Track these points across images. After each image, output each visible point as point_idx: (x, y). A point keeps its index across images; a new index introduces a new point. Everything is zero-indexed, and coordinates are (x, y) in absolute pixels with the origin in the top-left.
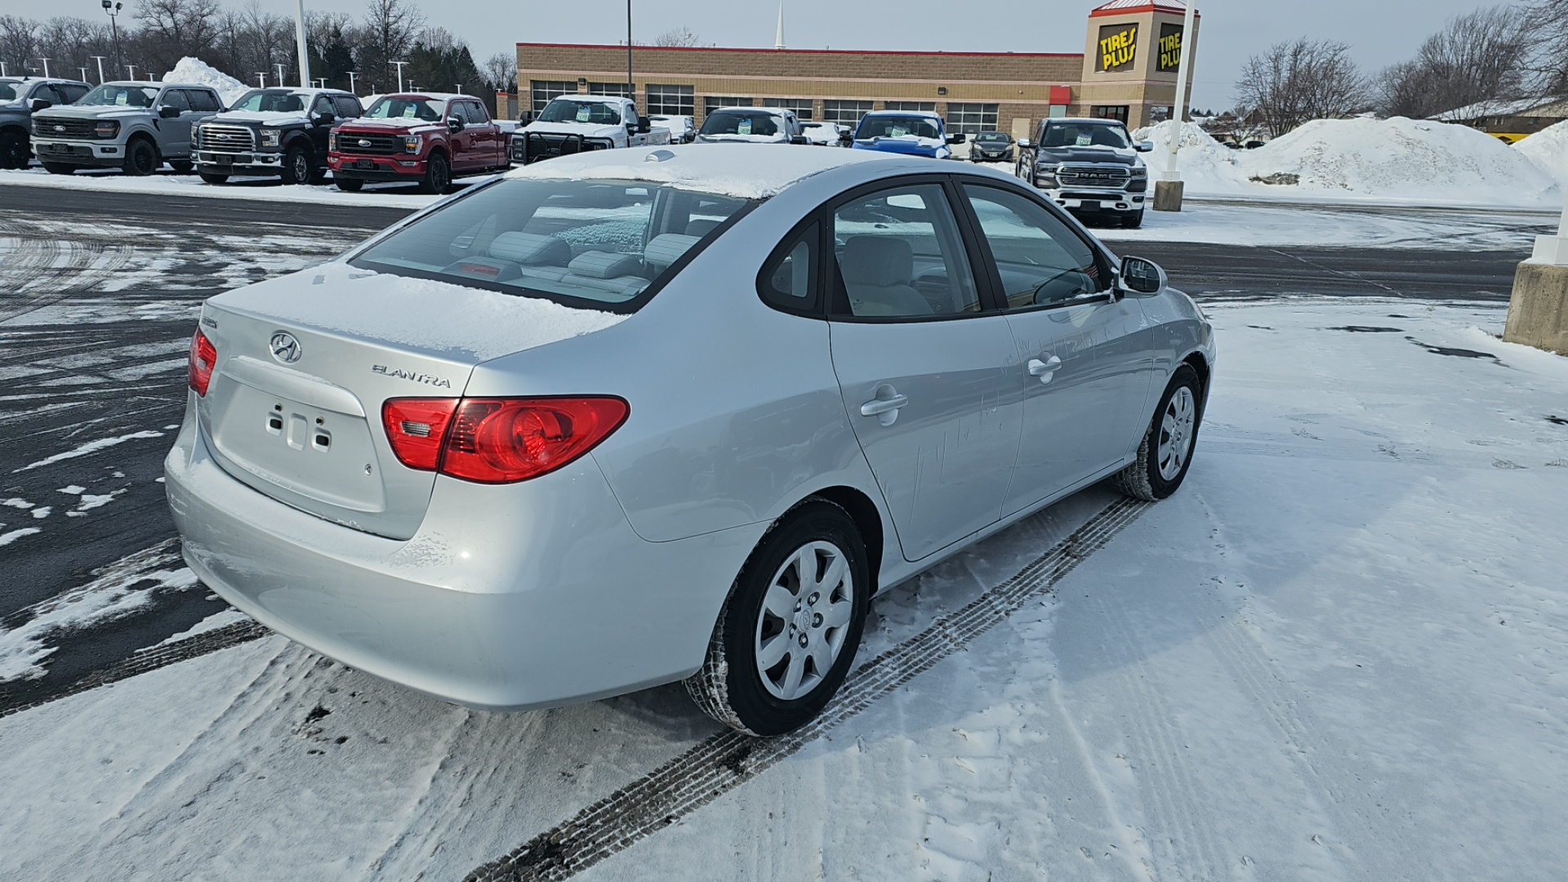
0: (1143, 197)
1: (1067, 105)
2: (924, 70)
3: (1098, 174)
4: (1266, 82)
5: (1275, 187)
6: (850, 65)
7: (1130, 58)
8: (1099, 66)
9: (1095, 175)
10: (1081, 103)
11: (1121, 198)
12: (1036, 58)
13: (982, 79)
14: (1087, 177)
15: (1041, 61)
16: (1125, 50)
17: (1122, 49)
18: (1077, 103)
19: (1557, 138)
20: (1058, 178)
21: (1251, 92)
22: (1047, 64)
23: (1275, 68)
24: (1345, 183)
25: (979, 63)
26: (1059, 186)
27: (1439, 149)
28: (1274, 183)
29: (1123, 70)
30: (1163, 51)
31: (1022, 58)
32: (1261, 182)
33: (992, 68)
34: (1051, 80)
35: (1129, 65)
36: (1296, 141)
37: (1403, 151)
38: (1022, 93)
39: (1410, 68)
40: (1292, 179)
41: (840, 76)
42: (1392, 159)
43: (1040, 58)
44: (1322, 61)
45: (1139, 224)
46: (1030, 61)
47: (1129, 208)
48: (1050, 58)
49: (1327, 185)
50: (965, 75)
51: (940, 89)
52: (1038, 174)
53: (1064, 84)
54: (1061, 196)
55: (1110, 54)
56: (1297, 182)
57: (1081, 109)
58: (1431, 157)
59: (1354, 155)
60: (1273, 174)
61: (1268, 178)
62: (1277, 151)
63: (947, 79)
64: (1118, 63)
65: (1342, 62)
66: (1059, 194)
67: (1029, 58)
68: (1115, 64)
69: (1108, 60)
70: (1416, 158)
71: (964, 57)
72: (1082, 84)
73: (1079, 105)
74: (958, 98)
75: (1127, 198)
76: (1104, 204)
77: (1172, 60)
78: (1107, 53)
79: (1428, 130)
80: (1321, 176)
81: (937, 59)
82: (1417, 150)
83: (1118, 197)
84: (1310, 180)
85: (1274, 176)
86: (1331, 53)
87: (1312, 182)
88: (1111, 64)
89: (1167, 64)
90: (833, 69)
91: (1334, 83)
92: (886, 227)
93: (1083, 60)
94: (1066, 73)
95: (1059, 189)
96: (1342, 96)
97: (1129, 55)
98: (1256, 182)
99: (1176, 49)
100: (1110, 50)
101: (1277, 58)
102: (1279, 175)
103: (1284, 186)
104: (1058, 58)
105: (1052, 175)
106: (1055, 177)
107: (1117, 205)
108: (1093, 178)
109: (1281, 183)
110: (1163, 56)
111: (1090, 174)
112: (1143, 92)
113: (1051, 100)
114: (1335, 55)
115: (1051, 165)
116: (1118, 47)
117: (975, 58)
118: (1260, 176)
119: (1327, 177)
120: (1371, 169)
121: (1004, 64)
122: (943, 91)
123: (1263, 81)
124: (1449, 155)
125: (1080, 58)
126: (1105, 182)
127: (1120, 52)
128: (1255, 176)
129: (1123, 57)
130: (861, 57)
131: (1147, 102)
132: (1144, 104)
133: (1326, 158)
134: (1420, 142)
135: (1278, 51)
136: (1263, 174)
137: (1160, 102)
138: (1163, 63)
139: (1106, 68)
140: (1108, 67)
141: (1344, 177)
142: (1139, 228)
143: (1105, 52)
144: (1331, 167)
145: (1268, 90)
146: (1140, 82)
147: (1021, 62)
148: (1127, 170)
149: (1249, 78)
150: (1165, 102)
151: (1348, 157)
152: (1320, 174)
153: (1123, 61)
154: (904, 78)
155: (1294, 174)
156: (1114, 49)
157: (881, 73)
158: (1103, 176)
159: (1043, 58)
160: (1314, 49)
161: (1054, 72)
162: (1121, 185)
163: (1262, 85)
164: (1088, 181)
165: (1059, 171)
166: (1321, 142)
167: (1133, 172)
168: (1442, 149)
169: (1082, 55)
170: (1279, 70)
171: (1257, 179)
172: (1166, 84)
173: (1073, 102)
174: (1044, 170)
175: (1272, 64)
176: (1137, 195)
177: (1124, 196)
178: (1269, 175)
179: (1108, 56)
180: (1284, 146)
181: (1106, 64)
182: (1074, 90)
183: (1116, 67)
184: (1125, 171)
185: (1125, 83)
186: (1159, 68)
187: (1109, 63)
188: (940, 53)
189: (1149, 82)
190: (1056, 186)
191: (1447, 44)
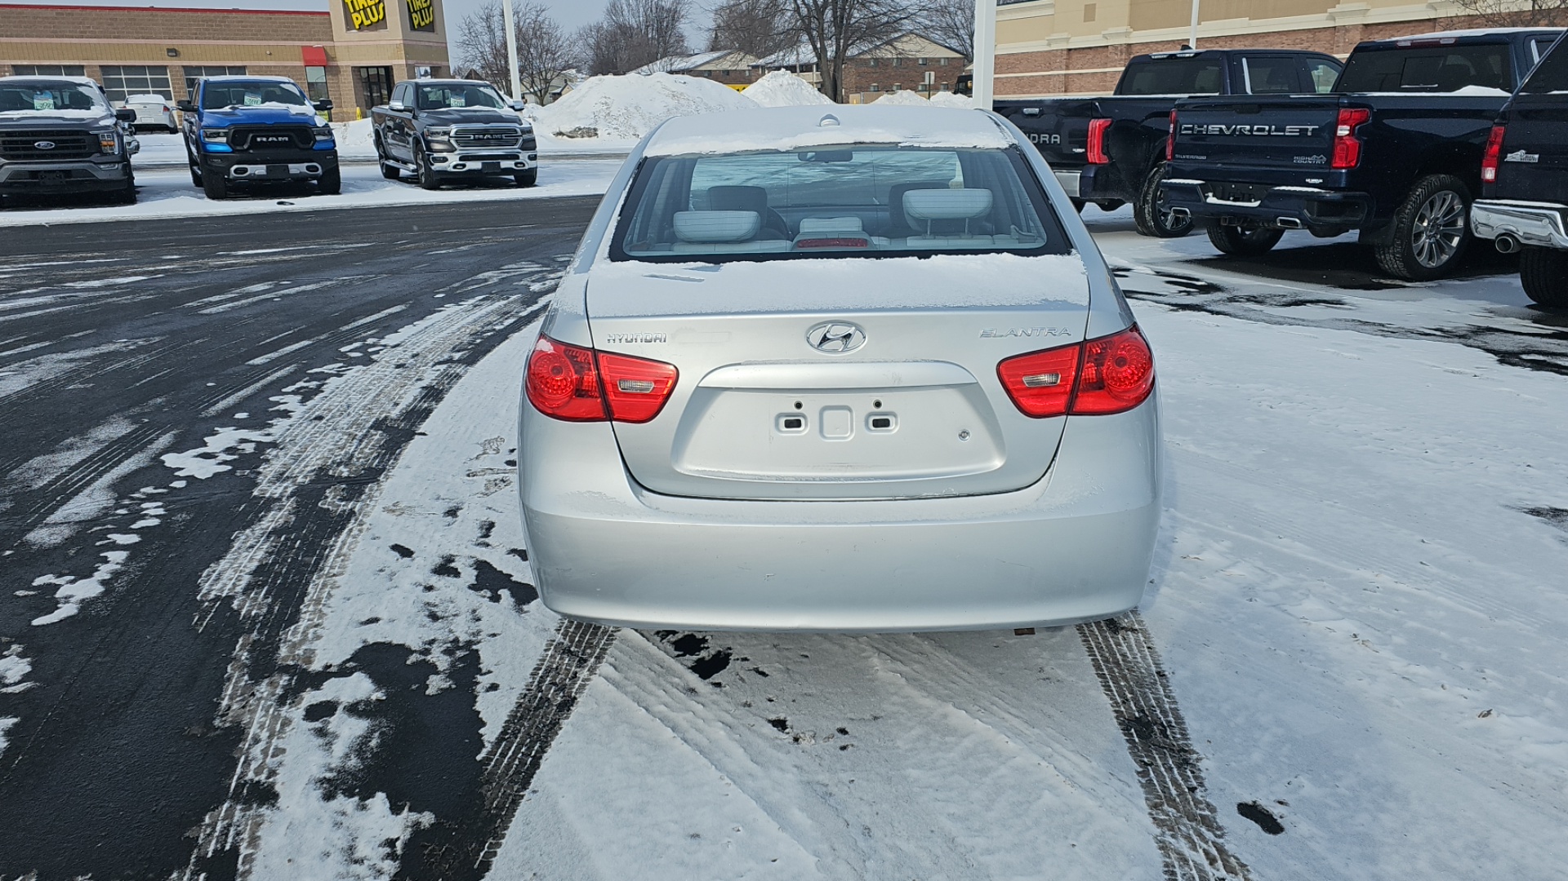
0: (536, 156)
1: (324, 66)
2: (143, 29)
3: (492, 135)
4: (483, 41)
5: (578, 140)
6: (39, 22)
7: (381, 17)
8: (349, 25)
9: (489, 136)
10: (339, 64)
11: (518, 158)
12: (277, 16)
13: (219, 39)
14: (482, 138)
15: (283, 19)
16: (374, 8)
17: (370, 7)
18: (334, 64)
19: (770, 86)
20: (453, 141)
21: (472, 51)
22: (291, 23)
23: (488, 27)
24: (637, 133)
25: (211, 20)
26: (456, 150)
27: (697, 99)
28: (577, 137)
29: (376, 30)
30: (412, 11)
31: (260, 15)
32: (565, 137)
33: (228, 26)
34: (300, 40)
35: (381, 24)
36: (583, 96)
37: (672, 103)
38: (270, 54)
39: (599, 29)
40: (592, 132)
41: (27, 36)
42: (665, 110)
43: (281, 16)
44: (528, 21)
45: (534, 181)
46: (271, 18)
47: (527, 167)
48: (293, 16)
49: (623, 136)
50: (196, 34)
51: (169, 50)
52: (430, 138)
53: (315, 44)
54: (461, 159)
55: (359, 11)
56: (596, 134)
57: (342, 70)
58: (694, 107)
59: (636, 108)
60: (574, 128)
61: (570, 132)
62: (570, 106)
63: (175, 38)
64: (369, 22)
65: (547, 22)
66: (458, 157)
67: (268, 15)
68: (367, 23)
69: (358, 19)
70: (683, 108)
71: (190, 14)
72: (336, 44)
73: (338, 66)
74: (193, 60)
75: (524, 156)
76: (505, 164)
77: (423, 20)
78: (355, 11)
79: (685, 83)
80: (615, 128)
81: (156, 15)
82: (682, 102)
83: (515, 157)
84: (607, 132)
85: (575, 130)
86: (534, 13)
87: (609, 134)
88: (362, 22)
89: (419, 24)
90: (14, 27)
91: (545, 42)
92: (292, 204)
93: (330, 19)
94: (314, 32)
95: (456, 152)
96: (554, 54)
97: (379, 14)
98: (560, 137)
99: (424, 9)
100: (358, 9)
101: (488, 18)
102: (580, 129)
103: (586, 139)
104: (301, 16)
105: (446, 138)
106: (449, 140)
107: (516, 164)
108: (488, 139)
109: (583, 137)
110: (414, 15)
111: (484, 135)
112: (403, 52)
113: (306, 61)
114: (538, 16)
115: (445, 128)
116: (366, 6)
117: (204, 14)
118: (563, 131)
119: (620, 129)
120: (653, 120)
121: (242, 22)
122: (173, 52)
123: (481, 40)
124: (706, 104)
125: (326, 17)
126: (500, 143)
127: (368, 9)
128: (558, 131)
129: (374, 16)
130: (54, 13)
131: (410, 62)
132: (407, 65)
133: (614, 111)
134: (682, 94)
135: (486, 11)
136: (566, 129)
137: (422, 62)
138: (416, 23)
139: (357, 27)
140: (360, 25)
141: (634, 128)
142: (536, 186)
143: (352, 11)
144: (621, 119)
145: (487, 49)
146: (398, 42)
147: (260, 19)
148: (518, 130)
149: (465, 38)
150: (427, 62)
151: (632, 109)
152: (614, 126)
153: (375, 20)
154: (118, 37)
155: (592, 127)
156: (362, 7)
157: (85, 32)
158: (497, 136)
159: (286, 16)
160: (518, 10)
161: (302, 31)
162: (515, 144)
163: (480, 44)
164: (485, 143)
165: (452, 134)
166: (605, 97)
167: (524, 131)
168: (699, 100)
169: (328, 13)
170: (492, 30)
171: (561, 134)
172: (423, 43)
173: (331, 63)
174: (433, 133)
175: (484, 24)
176: (531, 153)
177: (520, 155)
178: (570, 130)
179: (356, 15)
180: (574, 102)
181: (357, 23)
182: (328, 50)
183: (368, 26)
184: (516, 131)
185: (382, 43)
186: (413, 28)
187: (360, 22)
188: (152, 9)
189: (406, 42)
190: (452, 150)
191: (625, 7)
